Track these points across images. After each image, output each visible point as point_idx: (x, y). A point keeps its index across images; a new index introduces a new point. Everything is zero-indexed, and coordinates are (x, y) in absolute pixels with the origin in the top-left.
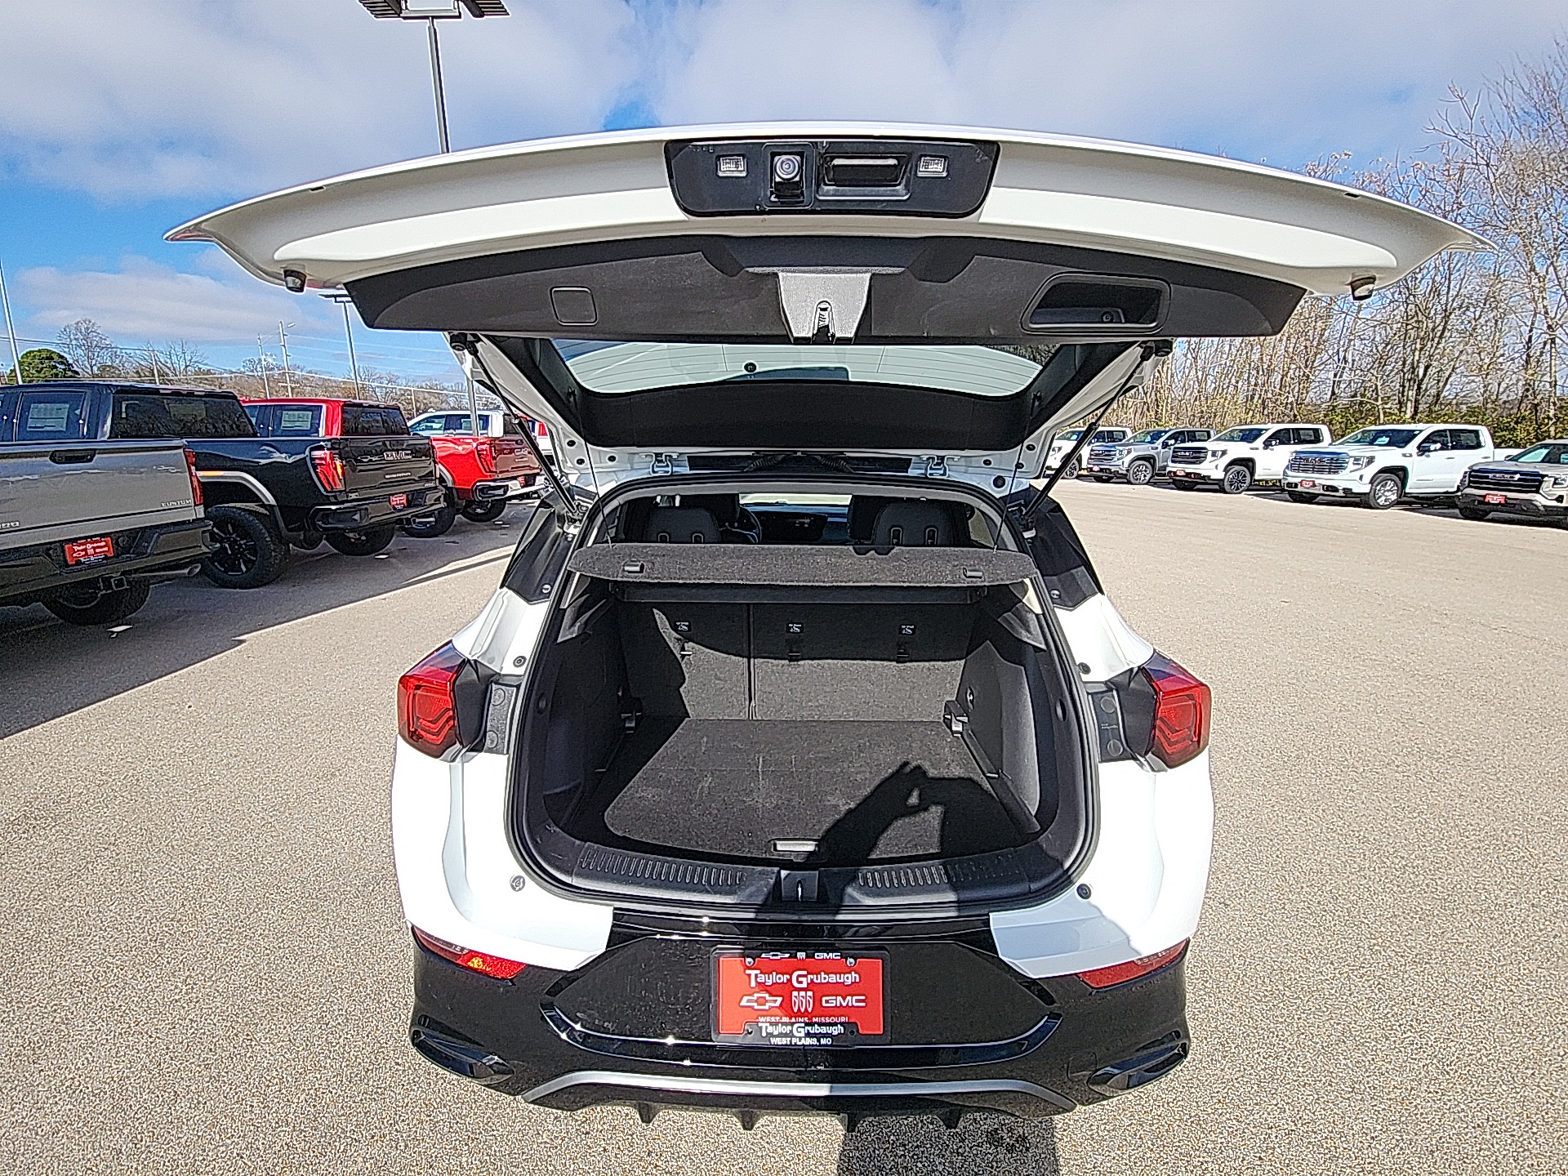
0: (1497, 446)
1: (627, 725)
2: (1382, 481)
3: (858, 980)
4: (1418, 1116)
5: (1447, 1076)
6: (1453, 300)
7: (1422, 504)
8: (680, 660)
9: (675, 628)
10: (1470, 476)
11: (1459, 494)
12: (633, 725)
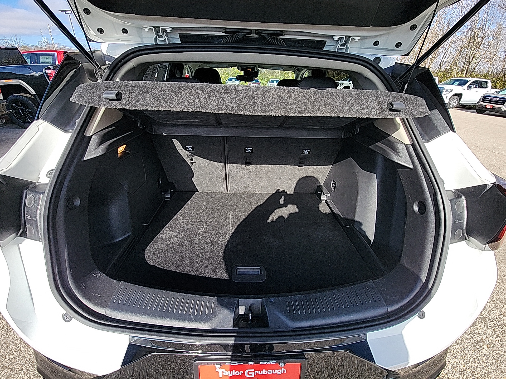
0: (492, 88)
1: (166, 196)
2: (453, 99)
3: (285, 372)
4: (493, 352)
5: (502, 333)
6: (486, 33)
7: (463, 108)
8: (190, 165)
9: (186, 149)
10: (483, 98)
11: (478, 104)
12: (170, 196)
